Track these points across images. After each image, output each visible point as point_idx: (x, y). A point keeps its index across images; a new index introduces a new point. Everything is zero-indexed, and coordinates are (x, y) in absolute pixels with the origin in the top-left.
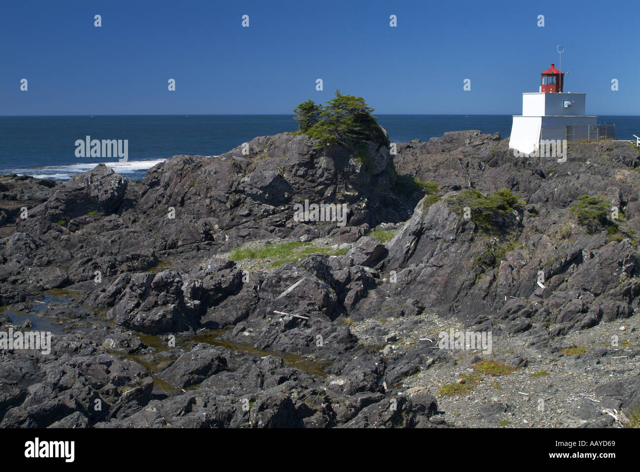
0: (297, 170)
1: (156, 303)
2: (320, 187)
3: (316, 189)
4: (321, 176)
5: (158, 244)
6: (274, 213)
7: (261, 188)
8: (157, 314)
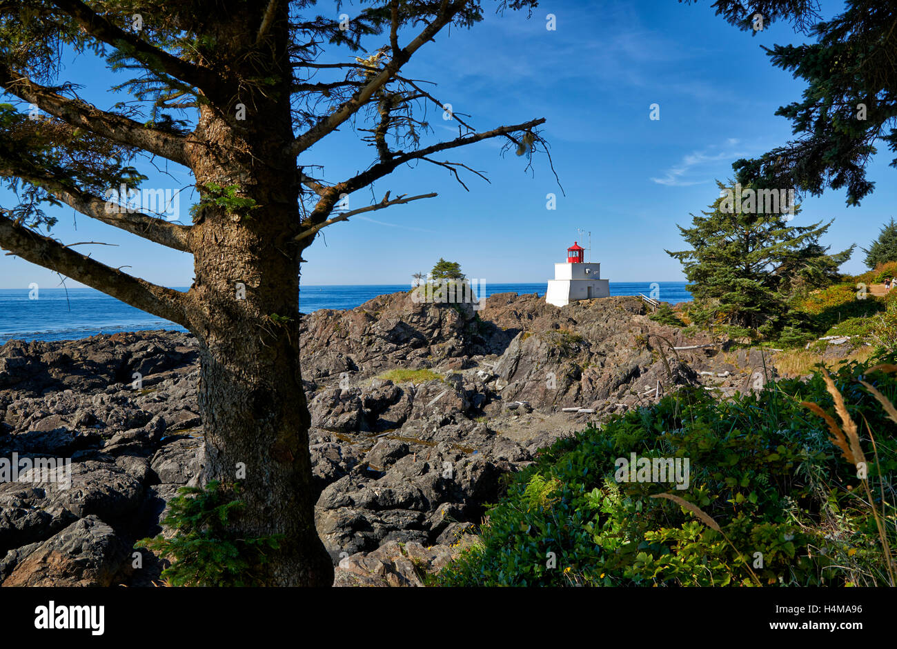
0: (412, 319)
1: (343, 410)
2: (430, 330)
3: (427, 332)
4: (430, 322)
5: (314, 374)
6: (397, 349)
7: (387, 332)
8: (344, 418)
